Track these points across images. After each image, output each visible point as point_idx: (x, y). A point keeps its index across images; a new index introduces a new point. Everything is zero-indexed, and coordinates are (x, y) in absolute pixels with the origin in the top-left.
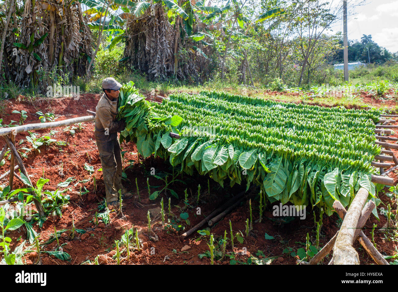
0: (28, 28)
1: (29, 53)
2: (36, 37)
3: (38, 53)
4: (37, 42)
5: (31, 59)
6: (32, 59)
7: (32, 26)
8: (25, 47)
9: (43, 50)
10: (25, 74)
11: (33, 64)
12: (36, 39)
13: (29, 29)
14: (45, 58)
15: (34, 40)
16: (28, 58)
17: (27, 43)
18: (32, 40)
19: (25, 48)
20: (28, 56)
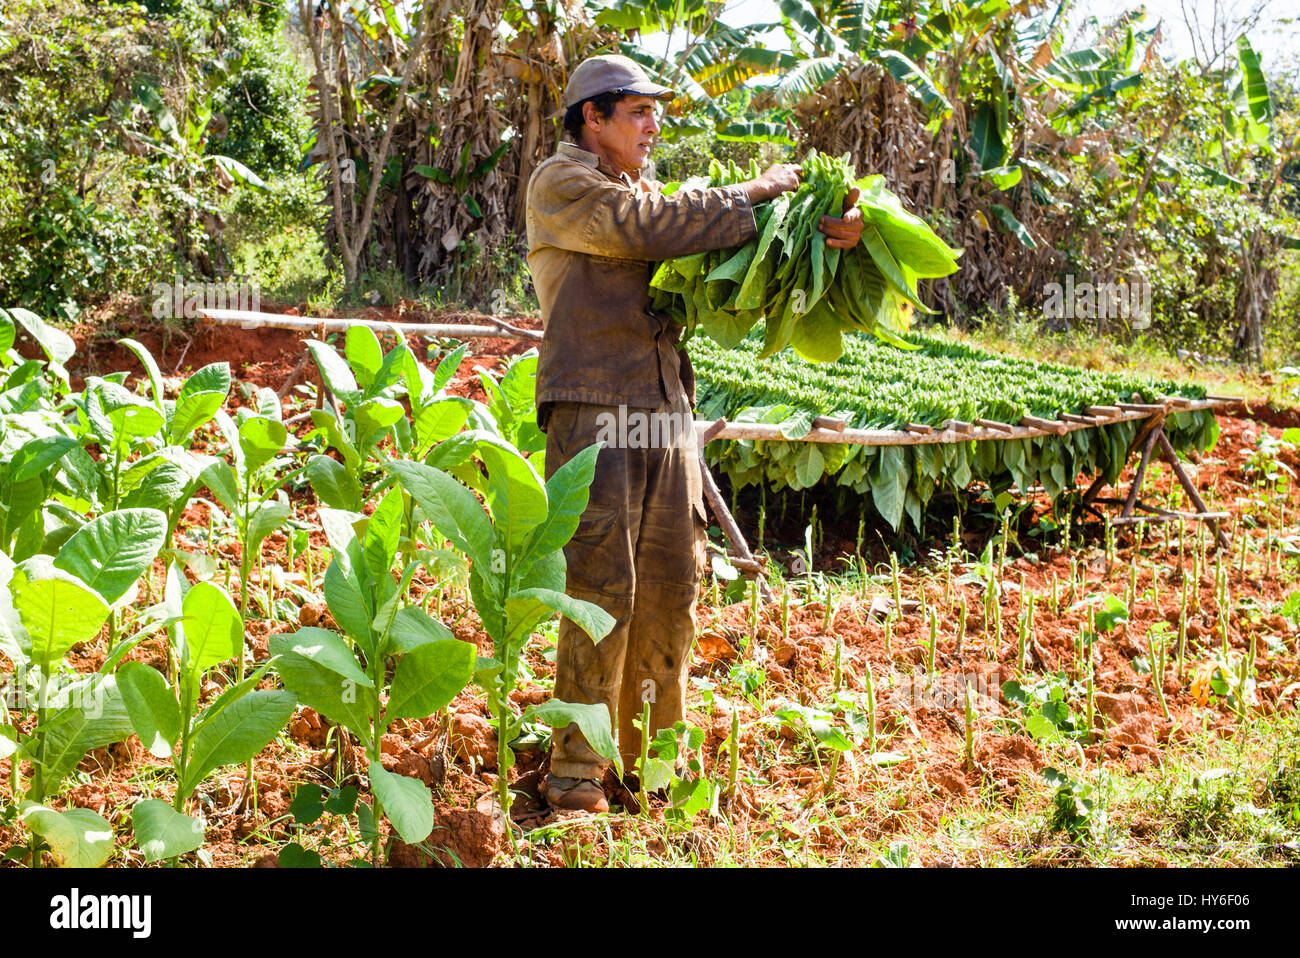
0: (458, 127)
1: (456, 196)
2: (478, 152)
3: (479, 197)
4: (481, 166)
5: (461, 209)
6: (463, 213)
7: (469, 124)
8: (448, 177)
9: (493, 189)
10: (442, 250)
11: (465, 225)
12: (478, 158)
13: (462, 130)
14: (496, 210)
15: (473, 160)
16: (453, 209)
17: (452, 166)
18: (464, 161)
19: (446, 180)
20: (453, 202)
